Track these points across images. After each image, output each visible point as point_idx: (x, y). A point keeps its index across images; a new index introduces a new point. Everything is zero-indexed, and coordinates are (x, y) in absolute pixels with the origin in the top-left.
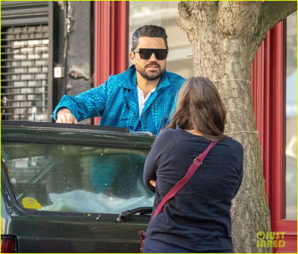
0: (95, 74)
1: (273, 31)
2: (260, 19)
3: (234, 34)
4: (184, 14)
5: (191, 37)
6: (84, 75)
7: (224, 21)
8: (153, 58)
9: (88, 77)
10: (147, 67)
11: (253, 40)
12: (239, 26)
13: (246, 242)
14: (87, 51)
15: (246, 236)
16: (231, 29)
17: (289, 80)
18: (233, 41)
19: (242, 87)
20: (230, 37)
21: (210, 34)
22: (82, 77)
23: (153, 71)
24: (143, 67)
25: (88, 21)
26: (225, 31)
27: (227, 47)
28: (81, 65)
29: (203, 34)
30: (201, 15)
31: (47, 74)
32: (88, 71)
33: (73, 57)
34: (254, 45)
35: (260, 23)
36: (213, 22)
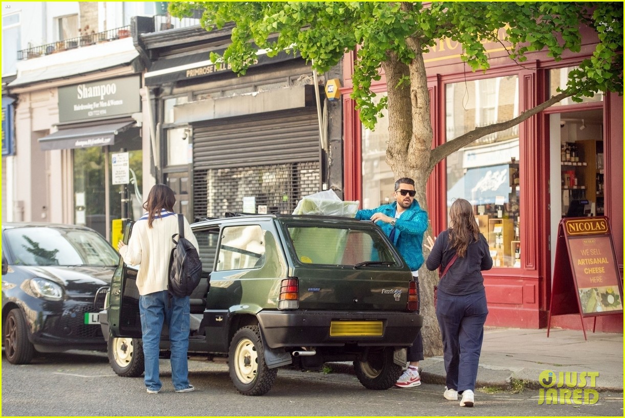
0: (345, 188)
1: (440, 164)
2: (431, 159)
3: (416, 167)
4: (389, 156)
5: (393, 169)
6: (338, 188)
7: (411, 160)
8: (408, 195)
9: (341, 189)
10: (404, 200)
11: (427, 170)
12: (419, 163)
13: (425, 280)
14: (340, 175)
15: (425, 277)
16: (415, 164)
17: (448, 193)
18: (416, 171)
19: (421, 196)
20: (414, 169)
21: (403, 167)
22: (338, 190)
23: (407, 204)
24: (402, 200)
25: (340, 159)
26: (412, 165)
27: (413, 174)
28: (337, 183)
29: (400, 167)
30: (398, 157)
31: (318, 188)
32: (341, 186)
33: (333, 178)
34: (427, 173)
35: (430, 161)
36: (405, 161)
